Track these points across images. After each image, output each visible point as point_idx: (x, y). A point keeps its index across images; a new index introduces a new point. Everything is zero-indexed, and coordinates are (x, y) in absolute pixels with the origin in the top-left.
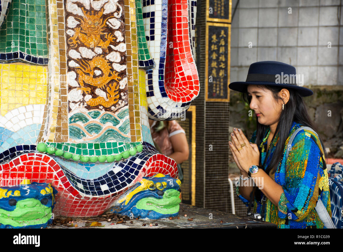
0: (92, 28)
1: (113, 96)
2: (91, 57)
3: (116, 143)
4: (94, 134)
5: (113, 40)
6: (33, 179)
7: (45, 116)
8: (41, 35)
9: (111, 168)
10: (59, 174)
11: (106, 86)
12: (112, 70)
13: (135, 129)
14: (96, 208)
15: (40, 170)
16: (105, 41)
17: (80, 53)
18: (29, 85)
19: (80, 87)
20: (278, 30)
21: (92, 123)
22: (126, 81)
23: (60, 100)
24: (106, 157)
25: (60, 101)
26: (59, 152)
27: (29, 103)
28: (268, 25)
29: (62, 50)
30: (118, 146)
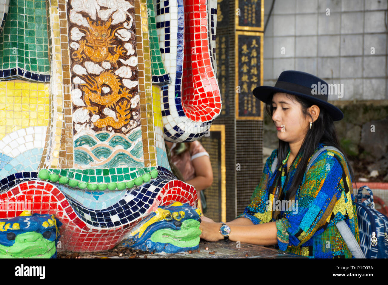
0: (99, 40)
1: (123, 116)
2: (98, 73)
3: (128, 169)
4: (102, 159)
5: (123, 53)
6: (34, 210)
7: (47, 139)
8: (42, 49)
9: (122, 196)
10: (64, 203)
11: (116, 105)
12: (122, 86)
13: (149, 152)
14: (106, 241)
15: (42, 200)
16: (114, 55)
17: (86, 68)
18: (29, 105)
19: (86, 106)
20: (318, 39)
21: (100, 146)
22: (138, 98)
23: (63, 121)
24: (116, 184)
25: (64, 123)
26: (64, 179)
27: (29, 125)
28: (306, 33)
29: (65, 66)
30: (130, 172)
